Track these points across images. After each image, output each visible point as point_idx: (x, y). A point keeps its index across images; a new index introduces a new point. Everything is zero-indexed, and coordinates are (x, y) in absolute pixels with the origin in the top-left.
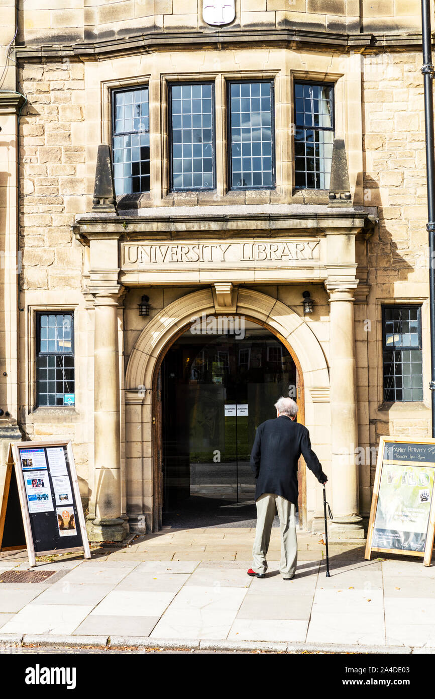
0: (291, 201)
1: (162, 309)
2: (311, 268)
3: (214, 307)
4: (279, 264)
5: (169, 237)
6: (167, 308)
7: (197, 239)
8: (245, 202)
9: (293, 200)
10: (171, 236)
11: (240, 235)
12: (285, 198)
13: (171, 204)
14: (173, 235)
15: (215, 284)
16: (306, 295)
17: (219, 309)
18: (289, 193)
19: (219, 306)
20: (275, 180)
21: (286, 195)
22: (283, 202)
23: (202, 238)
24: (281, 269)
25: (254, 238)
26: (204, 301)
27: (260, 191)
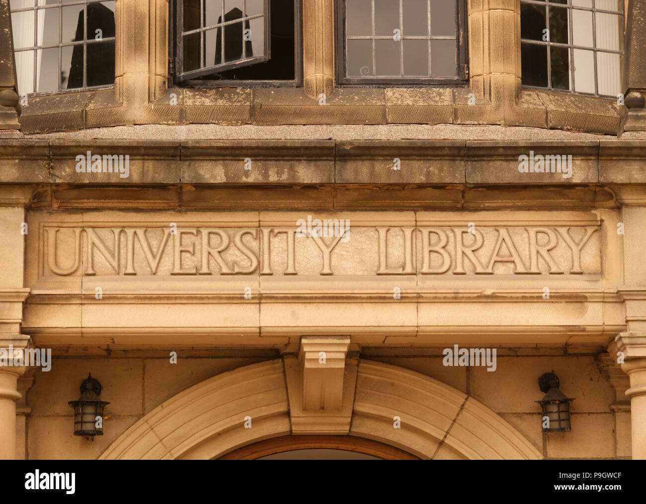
0: (512, 117)
1: (139, 417)
2: (578, 299)
3: (288, 414)
4: (489, 287)
5: (174, 202)
6: (154, 416)
7: (253, 210)
8: (384, 115)
9: (518, 114)
10: (180, 200)
11: (377, 203)
12: (498, 108)
13: (177, 116)
14: (185, 197)
15: (304, 341)
16: (548, 383)
17: (302, 420)
18: (506, 94)
19: (305, 410)
20: (467, 62)
21: (498, 99)
22: (493, 118)
23: (267, 209)
24: (493, 298)
25: (415, 209)
26: (260, 397)
27: (423, 90)
